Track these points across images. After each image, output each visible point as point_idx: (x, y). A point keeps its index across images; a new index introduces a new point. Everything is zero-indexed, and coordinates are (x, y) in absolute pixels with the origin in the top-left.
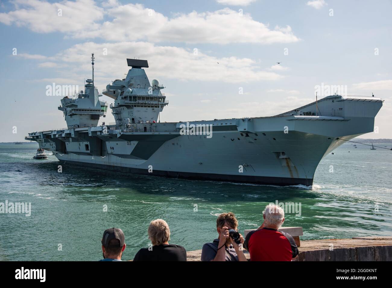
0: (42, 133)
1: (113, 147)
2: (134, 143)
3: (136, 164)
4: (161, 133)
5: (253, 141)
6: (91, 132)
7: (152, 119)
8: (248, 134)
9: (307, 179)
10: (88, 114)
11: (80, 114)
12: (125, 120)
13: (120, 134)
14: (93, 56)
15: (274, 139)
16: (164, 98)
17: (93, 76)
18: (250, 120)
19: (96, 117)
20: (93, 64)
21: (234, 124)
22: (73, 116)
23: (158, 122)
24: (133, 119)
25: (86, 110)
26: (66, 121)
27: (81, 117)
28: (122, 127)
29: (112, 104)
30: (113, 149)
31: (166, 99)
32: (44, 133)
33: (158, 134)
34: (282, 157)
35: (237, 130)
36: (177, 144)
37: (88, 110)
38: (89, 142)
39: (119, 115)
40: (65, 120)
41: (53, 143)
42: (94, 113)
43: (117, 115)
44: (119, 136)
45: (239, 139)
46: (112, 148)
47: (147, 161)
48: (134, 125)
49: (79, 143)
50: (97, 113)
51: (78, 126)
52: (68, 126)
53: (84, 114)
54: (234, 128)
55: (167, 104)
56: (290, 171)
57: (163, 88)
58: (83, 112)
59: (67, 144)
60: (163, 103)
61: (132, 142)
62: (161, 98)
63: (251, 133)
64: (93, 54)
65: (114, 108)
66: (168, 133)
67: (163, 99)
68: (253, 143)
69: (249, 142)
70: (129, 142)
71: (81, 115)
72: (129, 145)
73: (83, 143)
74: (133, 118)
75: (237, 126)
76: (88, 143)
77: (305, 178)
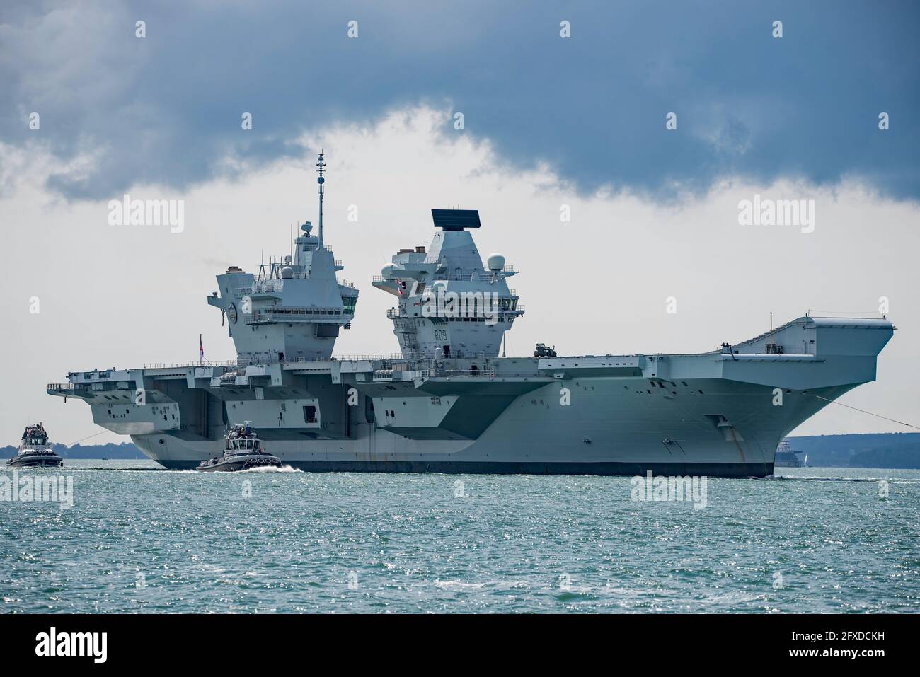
0: (143, 373)
1: (392, 412)
2: (448, 402)
3: (449, 452)
4: (508, 380)
5: (671, 396)
6: (341, 373)
7: (488, 347)
8: (662, 383)
9: (767, 463)
10: (308, 323)
11: (287, 323)
12: (426, 347)
13: (423, 380)
14: (321, 159)
15: (701, 392)
16: (515, 299)
17: (321, 214)
18: (662, 358)
19: (328, 332)
20: (321, 181)
21: (636, 365)
22: (259, 326)
23: (500, 355)
24: (446, 348)
25: (302, 312)
26: (232, 339)
27: (291, 331)
28: (423, 365)
29: (393, 308)
30: (393, 415)
31: (519, 303)
32: (146, 374)
33: (501, 381)
34: (722, 424)
35: (642, 375)
36: (542, 402)
37: (309, 312)
38: (316, 401)
39: (411, 336)
40: (230, 335)
41: (171, 405)
42: (323, 319)
43: (406, 335)
44: (418, 384)
45: (649, 392)
46: (390, 413)
47: (474, 441)
48: (450, 362)
49: (282, 402)
50: (331, 320)
51: (281, 355)
52: (238, 354)
53: (298, 323)
54: (637, 372)
55: (522, 313)
56: (741, 450)
57: (513, 273)
58: (297, 319)
59: (234, 406)
60: (513, 312)
61: (442, 398)
62: (509, 300)
63: (666, 381)
64: (321, 155)
65: (399, 317)
66: (521, 380)
67: (511, 302)
68: (670, 398)
69: (665, 397)
70: (437, 399)
71: (290, 325)
72: (436, 407)
73: (295, 402)
74: (447, 344)
75: (641, 370)
76: (315, 403)
77: (763, 462)
